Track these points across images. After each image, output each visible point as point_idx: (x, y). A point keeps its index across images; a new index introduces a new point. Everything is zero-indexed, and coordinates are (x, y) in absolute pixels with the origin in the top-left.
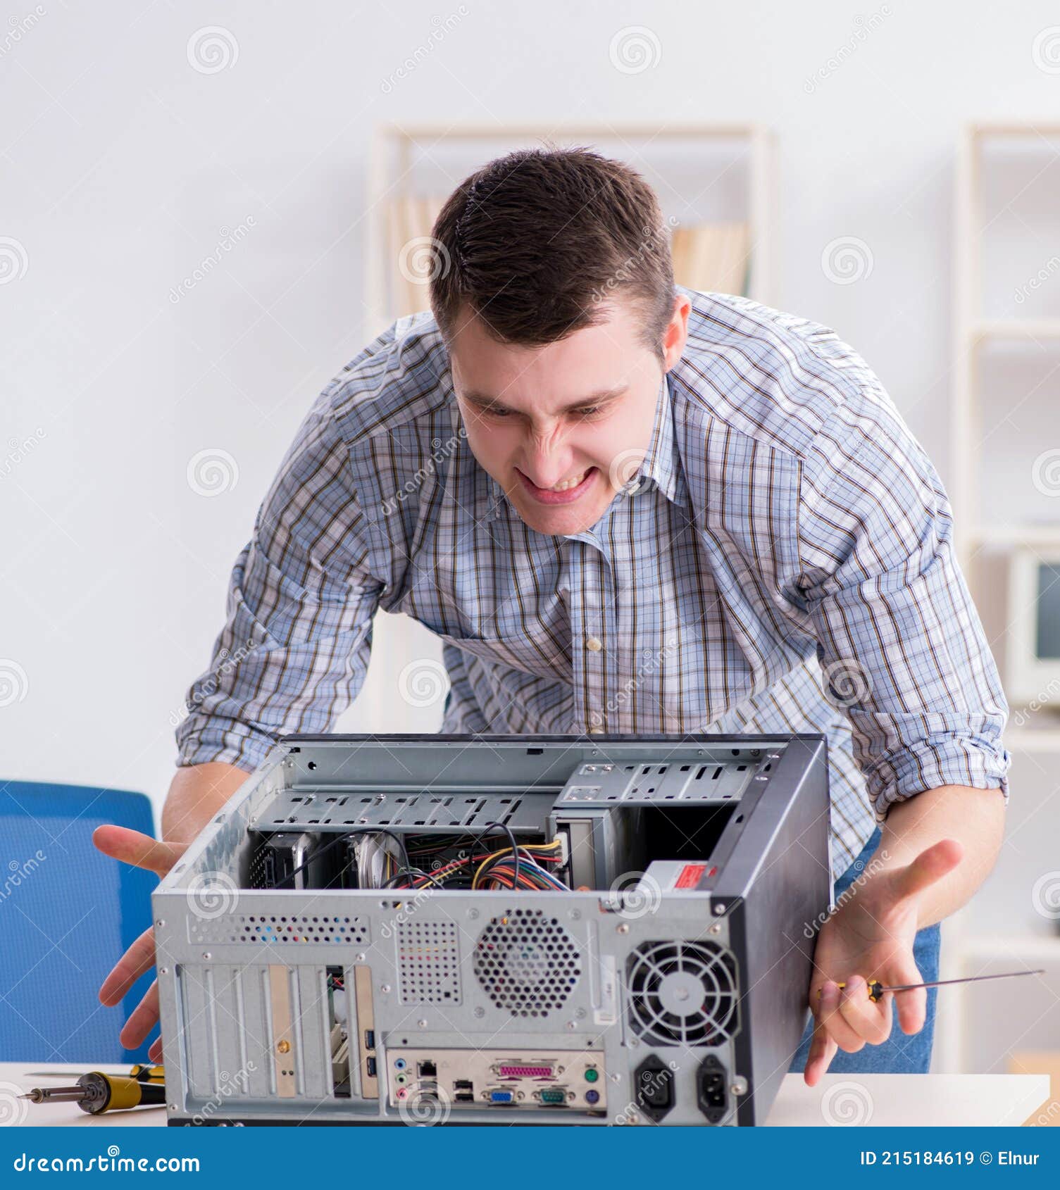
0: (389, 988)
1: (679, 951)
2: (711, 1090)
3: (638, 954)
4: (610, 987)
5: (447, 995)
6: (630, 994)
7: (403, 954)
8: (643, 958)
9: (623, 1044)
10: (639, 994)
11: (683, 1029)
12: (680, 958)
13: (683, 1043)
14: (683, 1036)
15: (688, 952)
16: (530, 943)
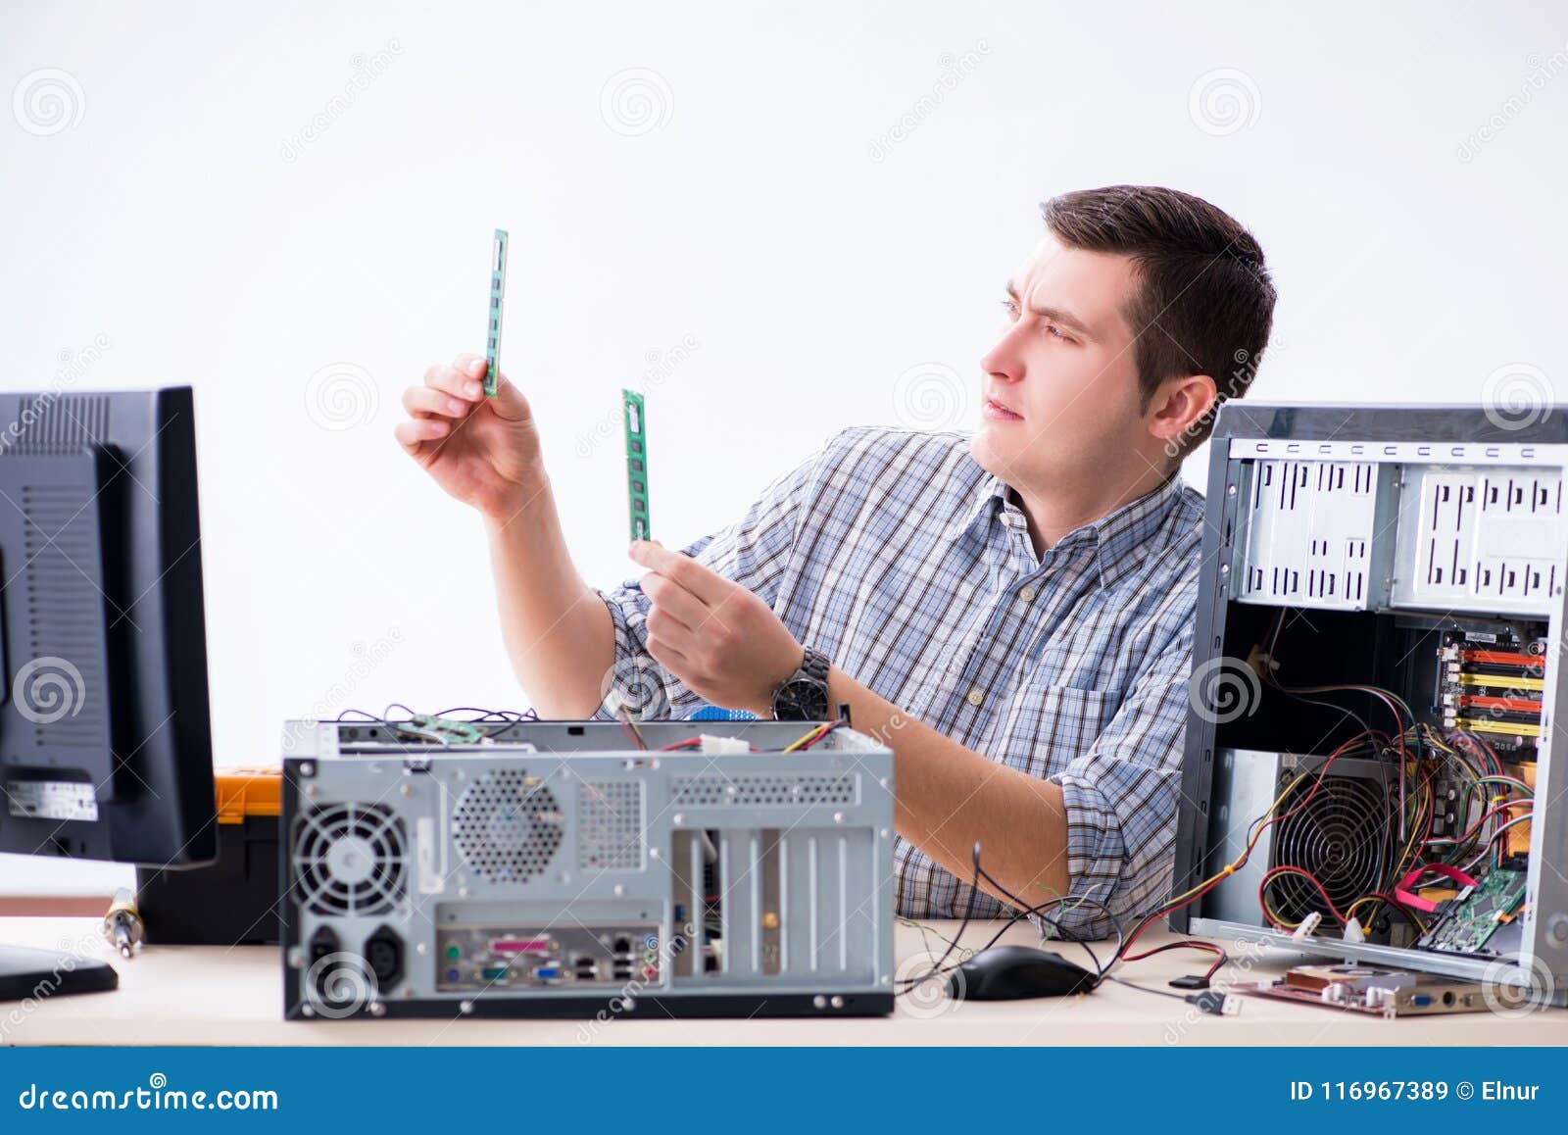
0: (654, 852)
1: (351, 815)
3: (394, 817)
4: (425, 852)
5: (593, 860)
6: (404, 860)
8: (388, 822)
9: (415, 913)
10: (397, 860)
11: (351, 897)
12: (352, 823)
13: (351, 913)
14: (351, 905)
15: (358, 815)
16: (514, 804)
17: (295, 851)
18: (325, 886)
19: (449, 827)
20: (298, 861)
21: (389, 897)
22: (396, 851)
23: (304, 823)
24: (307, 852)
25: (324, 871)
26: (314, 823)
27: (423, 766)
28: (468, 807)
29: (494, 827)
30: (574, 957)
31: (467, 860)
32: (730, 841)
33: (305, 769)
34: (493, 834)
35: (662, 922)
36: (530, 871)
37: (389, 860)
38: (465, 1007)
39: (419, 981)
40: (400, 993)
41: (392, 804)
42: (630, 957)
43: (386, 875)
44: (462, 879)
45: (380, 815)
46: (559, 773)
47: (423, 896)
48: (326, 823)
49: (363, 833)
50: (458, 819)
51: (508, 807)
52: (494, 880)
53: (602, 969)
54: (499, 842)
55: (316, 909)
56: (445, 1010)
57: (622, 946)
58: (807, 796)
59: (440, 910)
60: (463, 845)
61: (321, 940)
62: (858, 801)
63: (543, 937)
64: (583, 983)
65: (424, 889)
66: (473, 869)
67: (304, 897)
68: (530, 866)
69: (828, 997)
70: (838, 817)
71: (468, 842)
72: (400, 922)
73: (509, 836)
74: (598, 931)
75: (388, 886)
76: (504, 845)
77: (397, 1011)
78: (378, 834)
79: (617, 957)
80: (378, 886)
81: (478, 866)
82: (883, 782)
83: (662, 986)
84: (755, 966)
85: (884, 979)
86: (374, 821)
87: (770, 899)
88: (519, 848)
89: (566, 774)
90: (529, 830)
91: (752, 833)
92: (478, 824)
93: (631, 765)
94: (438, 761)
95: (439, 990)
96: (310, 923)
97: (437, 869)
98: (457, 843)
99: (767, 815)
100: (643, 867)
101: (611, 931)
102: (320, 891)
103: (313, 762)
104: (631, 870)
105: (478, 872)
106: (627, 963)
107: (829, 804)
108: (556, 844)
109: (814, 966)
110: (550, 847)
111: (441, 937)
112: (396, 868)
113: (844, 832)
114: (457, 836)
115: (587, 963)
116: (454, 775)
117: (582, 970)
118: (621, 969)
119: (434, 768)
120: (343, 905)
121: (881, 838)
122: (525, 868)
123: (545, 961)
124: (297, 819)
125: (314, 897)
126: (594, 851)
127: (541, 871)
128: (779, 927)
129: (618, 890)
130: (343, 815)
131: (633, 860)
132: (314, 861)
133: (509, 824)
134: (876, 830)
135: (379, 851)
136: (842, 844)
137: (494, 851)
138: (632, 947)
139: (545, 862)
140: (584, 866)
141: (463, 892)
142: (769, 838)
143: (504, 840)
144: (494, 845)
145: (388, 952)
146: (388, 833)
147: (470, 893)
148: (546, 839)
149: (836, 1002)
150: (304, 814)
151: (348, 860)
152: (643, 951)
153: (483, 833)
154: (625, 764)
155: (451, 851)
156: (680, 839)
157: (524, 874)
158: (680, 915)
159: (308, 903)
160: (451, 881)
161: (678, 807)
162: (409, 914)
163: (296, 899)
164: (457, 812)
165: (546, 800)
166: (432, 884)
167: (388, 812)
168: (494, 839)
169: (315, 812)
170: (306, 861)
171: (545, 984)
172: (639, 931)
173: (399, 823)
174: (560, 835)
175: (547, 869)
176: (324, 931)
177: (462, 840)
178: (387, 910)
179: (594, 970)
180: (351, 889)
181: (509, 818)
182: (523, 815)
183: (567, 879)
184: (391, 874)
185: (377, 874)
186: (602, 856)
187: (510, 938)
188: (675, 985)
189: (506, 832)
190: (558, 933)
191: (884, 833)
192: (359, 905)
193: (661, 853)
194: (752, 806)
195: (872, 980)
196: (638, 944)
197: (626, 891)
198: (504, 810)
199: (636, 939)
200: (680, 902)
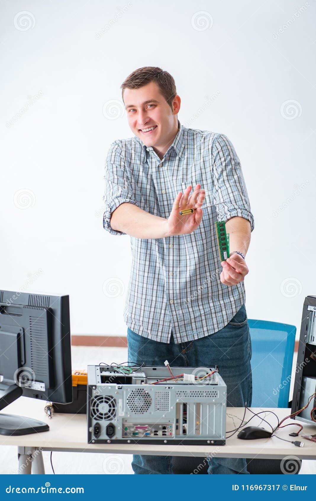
0: (172, 408)
1: (104, 398)
2: (98, 430)
4: (120, 407)
5: (158, 409)
6: (116, 408)
7: (168, 399)
8: (112, 400)
10: (114, 408)
11: (103, 416)
12: (104, 400)
13: (103, 420)
14: (103, 418)
15: (106, 398)
16: (141, 396)
17: (91, 406)
18: (98, 414)
19: (126, 401)
20: (92, 408)
21: (112, 417)
22: (114, 406)
23: (93, 400)
24: (94, 406)
25: (98, 410)
26: (95, 400)
27: (120, 387)
28: (130, 397)
29: (136, 402)
30: (153, 430)
31: (130, 409)
32: (189, 405)
33: (94, 388)
34: (136, 403)
35: (173, 423)
36: (144, 411)
37: (112, 408)
38: (129, 441)
39: (118, 435)
40: (114, 438)
41: (113, 396)
42: (166, 430)
43: (112, 411)
44: (129, 413)
45: (110, 398)
46: (151, 390)
47: (120, 416)
48: (98, 400)
49: (107, 402)
50: (128, 399)
51: (139, 397)
52: (136, 413)
53: (160, 433)
54: (137, 405)
55: (95, 419)
56: (124, 442)
57: (164, 428)
58: (207, 396)
59: (123, 419)
60: (129, 405)
61: (96, 426)
62: (218, 397)
63: (146, 426)
64: (155, 436)
65: (120, 415)
66: (131, 410)
67: (93, 416)
68: (144, 410)
69: (211, 441)
70: (214, 400)
71: (130, 405)
72: (114, 422)
73: (139, 404)
74: (159, 425)
75: (112, 414)
76: (138, 406)
77: (113, 442)
78: (110, 402)
79: (163, 430)
80: (110, 414)
81: (132, 410)
82: (224, 393)
83: (173, 437)
84: (194, 433)
85: (223, 437)
86: (109, 399)
87: (198, 418)
88: (142, 406)
89: (153, 390)
90: (144, 402)
91: (194, 403)
92: (133, 401)
93: (167, 388)
94: (123, 386)
95: (123, 437)
96: (94, 422)
97: (123, 410)
98: (128, 405)
99: (197, 400)
100: (169, 411)
101: (162, 425)
102: (96, 415)
103: (95, 386)
104: (167, 411)
105: (132, 411)
106: (165, 432)
107: (212, 398)
108: (150, 405)
109: (207, 433)
110: (149, 406)
111: (123, 425)
112: (114, 410)
113: (215, 404)
114: (128, 403)
115: (157, 431)
116: (127, 390)
117: (155, 433)
118: (164, 433)
119: (123, 388)
120: (102, 418)
121: (223, 405)
122: (143, 411)
123: (147, 431)
124: (92, 398)
125: (95, 416)
126: (158, 407)
127: (146, 411)
128: (200, 424)
129: (164, 416)
130: (102, 398)
131: (167, 409)
132: (95, 408)
133: (139, 401)
134: (222, 404)
135: (110, 406)
136: (215, 406)
137: (136, 407)
138: (167, 428)
139: (147, 409)
140: (156, 410)
141: (129, 416)
142: (198, 405)
143: (138, 404)
144: (136, 406)
145: (111, 429)
146: (112, 402)
147: (130, 416)
148: (147, 404)
149: (212, 442)
150: (93, 397)
151: (103, 408)
152: (169, 429)
153: (134, 403)
154: (166, 388)
155: (126, 406)
156: (178, 405)
157: (143, 412)
158: (177, 421)
159: (94, 417)
160: (126, 413)
161: (177, 398)
162: (117, 420)
163: (91, 416)
164: (128, 398)
165: (148, 395)
166: (122, 414)
167: (112, 398)
168: (136, 404)
169: (96, 397)
170: (94, 408)
171: (147, 436)
172: (168, 425)
173: (115, 400)
174: (151, 403)
175: (148, 411)
176: (97, 424)
177: (129, 404)
178: (111, 419)
179: (158, 433)
180: (104, 415)
181: (139, 399)
182: (143, 399)
183: (152, 413)
184: (112, 412)
185: (110, 411)
186: (160, 408)
187: (139, 426)
188: (176, 437)
189: (139, 402)
190: (150, 425)
191: (224, 404)
192: (105, 418)
193: (173, 408)
194: (194, 397)
195: (221, 437)
196: (168, 428)
197: (165, 416)
198: (138, 398)
199: (167, 426)
200: (177, 418)
